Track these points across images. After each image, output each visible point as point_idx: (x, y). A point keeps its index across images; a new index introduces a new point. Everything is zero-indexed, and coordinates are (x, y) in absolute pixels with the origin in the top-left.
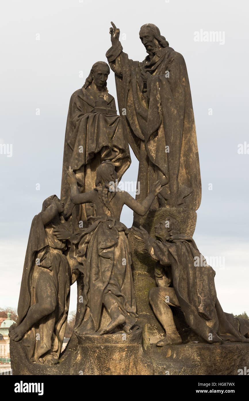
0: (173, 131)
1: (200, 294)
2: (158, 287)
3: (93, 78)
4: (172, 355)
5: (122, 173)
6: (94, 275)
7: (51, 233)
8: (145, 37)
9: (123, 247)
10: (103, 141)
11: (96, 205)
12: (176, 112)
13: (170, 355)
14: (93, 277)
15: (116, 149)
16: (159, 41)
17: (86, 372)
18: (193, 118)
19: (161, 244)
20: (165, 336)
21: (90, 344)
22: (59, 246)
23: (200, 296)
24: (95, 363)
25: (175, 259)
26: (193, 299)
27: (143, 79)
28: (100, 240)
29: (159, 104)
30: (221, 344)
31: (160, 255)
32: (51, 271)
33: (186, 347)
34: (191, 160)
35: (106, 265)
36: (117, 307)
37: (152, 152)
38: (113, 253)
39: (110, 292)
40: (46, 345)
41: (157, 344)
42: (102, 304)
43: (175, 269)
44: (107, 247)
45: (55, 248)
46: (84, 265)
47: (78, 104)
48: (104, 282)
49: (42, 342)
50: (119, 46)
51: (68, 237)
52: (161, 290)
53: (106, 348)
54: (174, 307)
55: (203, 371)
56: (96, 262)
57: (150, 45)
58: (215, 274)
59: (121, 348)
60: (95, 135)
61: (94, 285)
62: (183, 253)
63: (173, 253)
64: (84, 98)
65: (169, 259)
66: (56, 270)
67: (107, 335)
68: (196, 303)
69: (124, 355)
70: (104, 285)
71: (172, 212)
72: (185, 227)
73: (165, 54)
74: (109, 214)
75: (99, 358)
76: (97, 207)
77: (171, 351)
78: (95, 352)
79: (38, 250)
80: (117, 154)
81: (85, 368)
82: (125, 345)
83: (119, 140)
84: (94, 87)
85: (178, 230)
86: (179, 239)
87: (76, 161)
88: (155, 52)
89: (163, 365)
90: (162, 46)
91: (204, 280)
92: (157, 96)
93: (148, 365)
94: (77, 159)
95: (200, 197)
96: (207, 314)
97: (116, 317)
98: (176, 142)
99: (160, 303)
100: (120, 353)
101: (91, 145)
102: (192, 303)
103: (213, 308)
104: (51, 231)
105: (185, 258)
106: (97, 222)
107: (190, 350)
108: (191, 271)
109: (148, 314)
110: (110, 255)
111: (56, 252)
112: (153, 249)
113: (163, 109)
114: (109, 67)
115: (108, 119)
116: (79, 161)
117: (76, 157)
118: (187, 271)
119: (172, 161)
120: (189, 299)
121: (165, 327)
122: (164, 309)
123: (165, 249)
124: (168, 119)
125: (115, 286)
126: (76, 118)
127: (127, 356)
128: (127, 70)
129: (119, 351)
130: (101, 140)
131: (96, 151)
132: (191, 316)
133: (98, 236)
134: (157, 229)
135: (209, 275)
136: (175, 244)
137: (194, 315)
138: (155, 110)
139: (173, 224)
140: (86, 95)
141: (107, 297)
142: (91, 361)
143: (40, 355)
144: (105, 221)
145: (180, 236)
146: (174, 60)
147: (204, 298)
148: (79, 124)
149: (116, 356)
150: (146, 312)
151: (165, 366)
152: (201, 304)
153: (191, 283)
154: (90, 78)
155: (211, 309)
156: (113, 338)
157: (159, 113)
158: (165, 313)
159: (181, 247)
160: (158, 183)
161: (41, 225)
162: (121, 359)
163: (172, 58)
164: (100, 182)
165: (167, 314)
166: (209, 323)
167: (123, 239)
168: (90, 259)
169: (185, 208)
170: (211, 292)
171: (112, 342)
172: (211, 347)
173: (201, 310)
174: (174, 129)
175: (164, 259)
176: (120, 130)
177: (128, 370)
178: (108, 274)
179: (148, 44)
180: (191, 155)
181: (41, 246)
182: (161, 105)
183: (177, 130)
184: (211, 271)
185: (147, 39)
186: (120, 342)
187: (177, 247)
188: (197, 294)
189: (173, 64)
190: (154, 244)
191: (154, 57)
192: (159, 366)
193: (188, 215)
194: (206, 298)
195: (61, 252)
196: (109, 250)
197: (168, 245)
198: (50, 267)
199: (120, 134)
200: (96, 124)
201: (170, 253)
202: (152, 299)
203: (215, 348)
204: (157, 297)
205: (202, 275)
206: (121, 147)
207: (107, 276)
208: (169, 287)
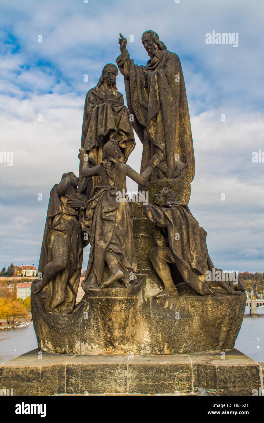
0: (170, 115)
1: (193, 252)
2: (157, 246)
3: (104, 78)
4: (169, 306)
5: (128, 154)
6: (98, 236)
7: (65, 202)
8: (146, 41)
9: (125, 212)
10: (110, 126)
11: (102, 177)
12: (172, 99)
13: (167, 306)
14: (97, 238)
15: (121, 133)
16: (158, 45)
17: (92, 321)
18: (187, 106)
19: (158, 209)
20: (164, 288)
21: (93, 297)
22: (72, 213)
23: (193, 254)
24: (98, 313)
25: (170, 222)
26: (187, 256)
27: (145, 76)
28: (103, 205)
29: (157, 93)
30: (213, 296)
31: (157, 218)
32: (65, 234)
33: (181, 299)
34: (186, 140)
35: (108, 227)
36: (117, 264)
37: (153, 135)
38: (115, 216)
39: (111, 250)
40: (60, 297)
41: (156, 296)
42: (104, 262)
43: (170, 230)
44: (110, 211)
45: (69, 215)
46: (91, 227)
47: (92, 98)
48: (106, 242)
49: (57, 294)
50: (126, 53)
51: (79, 205)
52: (159, 250)
53: (107, 300)
54: (171, 263)
55: (196, 320)
56: (100, 225)
57: (150, 48)
58: (207, 235)
59: (120, 300)
60: (104, 121)
61: (98, 245)
62: (177, 216)
63: (168, 216)
64: (97, 94)
65: (165, 221)
66: (70, 234)
67: (107, 289)
68: (189, 260)
69: (124, 307)
70: (106, 245)
71: (169, 183)
72: (180, 196)
73: (163, 55)
74: (112, 184)
75: (101, 309)
76: (103, 179)
77: (169, 302)
78: (98, 304)
79: (53, 216)
80: (123, 137)
81: (91, 318)
82: (124, 297)
83: (124, 125)
84: (105, 85)
85: (174, 198)
86: (174, 204)
87: (89, 144)
88: (155, 54)
89: (160, 315)
90: (160, 49)
91: (196, 240)
92: (155, 87)
93: (146, 316)
94: (89, 142)
95: (194, 171)
96: (200, 269)
97: (115, 272)
98: (172, 125)
99: (159, 260)
100: (120, 305)
101: (100, 129)
102: (186, 259)
103: (205, 264)
104: (66, 201)
105: (179, 220)
106: (102, 191)
107: (185, 301)
108: (185, 232)
109: (149, 270)
110: (112, 219)
111: (70, 218)
112: (150, 213)
113: (161, 97)
114: (117, 69)
115: (115, 108)
116: (91, 143)
117: (89, 140)
118: (181, 232)
119: (168, 140)
120: (183, 256)
121: (164, 281)
122: (162, 265)
123: (161, 213)
124: (165, 106)
125: (116, 246)
126: (90, 109)
127: (127, 307)
128: (133, 72)
129: (119, 303)
130: (108, 125)
131: (104, 134)
132: (185, 271)
133: (102, 202)
134: (156, 197)
135: (201, 235)
136: (170, 208)
137: (188, 271)
138: (155, 99)
139: (170, 192)
140: (99, 91)
141: (108, 255)
142: (95, 312)
143: (55, 305)
144: (108, 189)
145: (175, 202)
146: (170, 58)
147: (197, 255)
148: (91, 114)
149: (117, 308)
150: (148, 269)
151: (161, 317)
152: (194, 261)
153: (185, 242)
154: (102, 78)
155: (203, 265)
156: (113, 291)
157: (157, 101)
158: (163, 269)
159: (176, 211)
160: (155, 157)
161: (56, 195)
162: (121, 311)
163: (168, 57)
164: (106, 158)
165: (165, 270)
166: (202, 278)
167: (124, 205)
168: (95, 222)
169: (180, 179)
170: (203, 250)
171: (112, 295)
172: (204, 298)
173: (194, 266)
174: (170, 114)
175: (161, 221)
176: (125, 117)
177: (128, 320)
178: (110, 235)
179: (149, 47)
180: (185, 136)
181: (55, 213)
182: (159, 93)
183: (172, 115)
184: (203, 232)
185: (148, 43)
186: (119, 295)
187: (172, 211)
188: (190, 252)
189: (170, 61)
190: (152, 209)
191: (154, 58)
192: (157, 317)
193: (183, 186)
194: (198, 255)
195: (75, 219)
196: (111, 214)
197: (164, 209)
198: (64, 230)
199: (125, 120)
200: (105, 112)
201: (165, 216)
202: (151, 257)
203: (207, 300)
204: (157, 255)
205: (195, 235)
206: (125, 131)
207: (109, 236)
208: (167, 247)
